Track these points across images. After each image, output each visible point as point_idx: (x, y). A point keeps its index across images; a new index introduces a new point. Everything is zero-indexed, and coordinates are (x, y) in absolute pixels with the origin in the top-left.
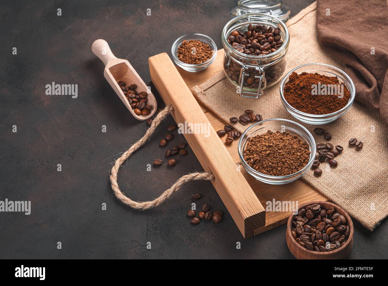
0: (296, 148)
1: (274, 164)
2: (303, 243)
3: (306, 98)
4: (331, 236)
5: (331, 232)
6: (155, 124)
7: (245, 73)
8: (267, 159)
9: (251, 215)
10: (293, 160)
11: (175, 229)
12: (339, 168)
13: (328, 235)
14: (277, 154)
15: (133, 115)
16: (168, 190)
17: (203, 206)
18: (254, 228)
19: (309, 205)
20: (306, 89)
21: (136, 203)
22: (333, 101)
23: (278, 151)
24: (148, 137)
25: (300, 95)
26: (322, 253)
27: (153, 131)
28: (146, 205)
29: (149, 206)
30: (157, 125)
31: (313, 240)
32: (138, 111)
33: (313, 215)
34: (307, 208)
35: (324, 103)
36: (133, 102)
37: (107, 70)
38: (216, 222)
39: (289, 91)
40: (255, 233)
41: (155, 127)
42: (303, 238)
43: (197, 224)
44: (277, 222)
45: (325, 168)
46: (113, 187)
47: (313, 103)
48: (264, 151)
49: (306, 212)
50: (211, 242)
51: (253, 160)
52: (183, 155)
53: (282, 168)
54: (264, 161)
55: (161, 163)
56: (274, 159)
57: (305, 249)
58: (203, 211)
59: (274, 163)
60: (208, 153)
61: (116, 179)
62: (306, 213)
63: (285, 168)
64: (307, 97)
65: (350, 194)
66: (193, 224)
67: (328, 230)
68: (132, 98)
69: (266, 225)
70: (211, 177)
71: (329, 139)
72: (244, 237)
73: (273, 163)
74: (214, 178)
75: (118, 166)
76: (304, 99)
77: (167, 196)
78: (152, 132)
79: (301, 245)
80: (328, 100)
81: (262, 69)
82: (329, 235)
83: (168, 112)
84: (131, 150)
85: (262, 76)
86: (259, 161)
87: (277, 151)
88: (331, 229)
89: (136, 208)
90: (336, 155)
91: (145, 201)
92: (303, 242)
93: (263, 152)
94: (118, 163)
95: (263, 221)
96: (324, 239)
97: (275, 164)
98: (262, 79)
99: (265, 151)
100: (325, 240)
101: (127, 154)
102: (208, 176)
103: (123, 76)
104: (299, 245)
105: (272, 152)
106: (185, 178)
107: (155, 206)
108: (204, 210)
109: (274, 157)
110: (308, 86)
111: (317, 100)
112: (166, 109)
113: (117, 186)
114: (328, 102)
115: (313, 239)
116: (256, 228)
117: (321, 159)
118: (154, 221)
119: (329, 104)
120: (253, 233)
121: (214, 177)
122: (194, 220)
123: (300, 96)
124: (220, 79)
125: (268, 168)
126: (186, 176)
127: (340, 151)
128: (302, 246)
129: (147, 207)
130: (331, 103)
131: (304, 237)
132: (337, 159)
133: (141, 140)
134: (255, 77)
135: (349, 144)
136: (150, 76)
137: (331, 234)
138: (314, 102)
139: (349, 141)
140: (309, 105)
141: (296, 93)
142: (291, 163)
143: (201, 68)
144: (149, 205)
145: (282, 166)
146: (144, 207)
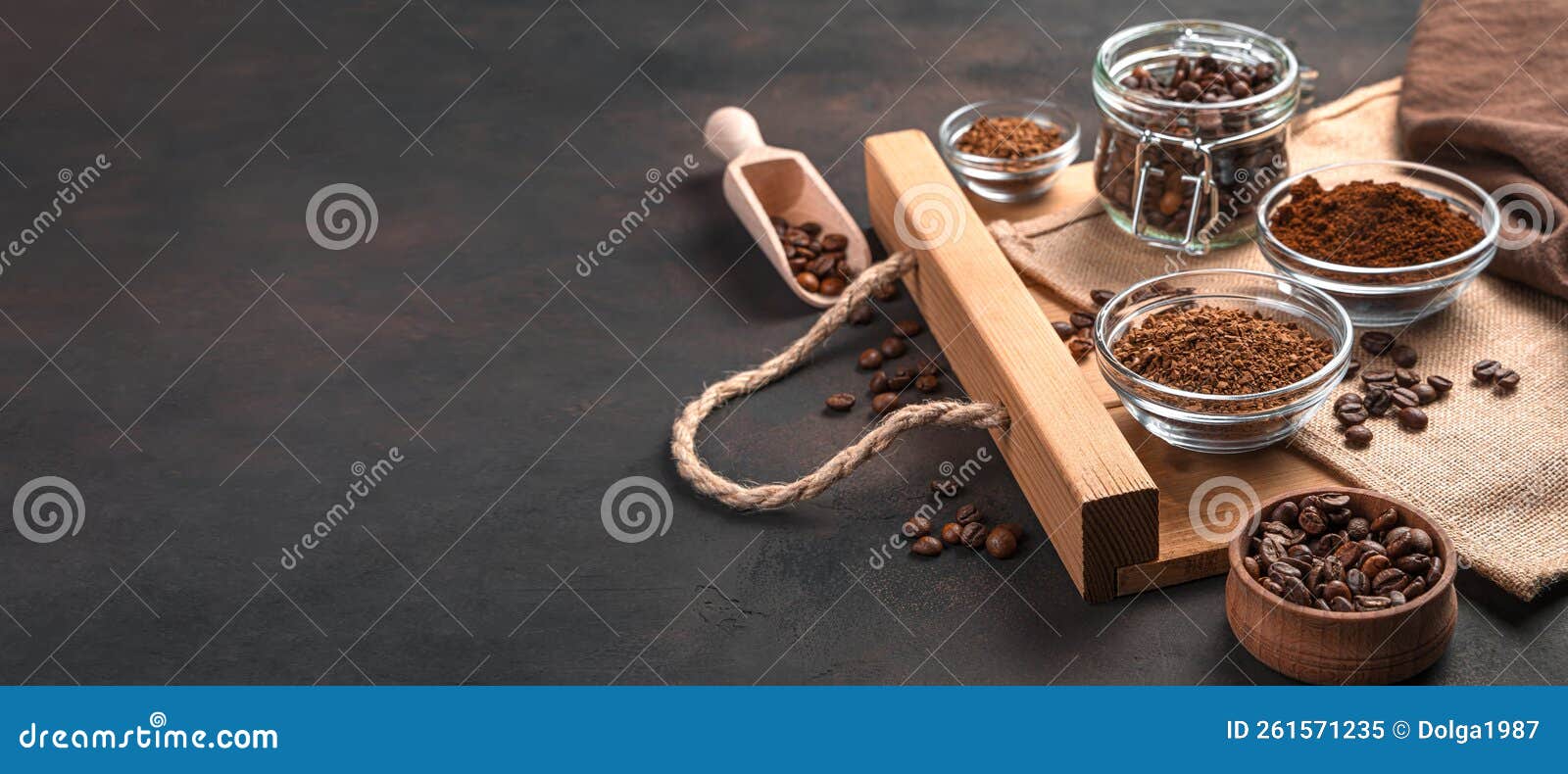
0: (1288, 344)
1: (1208, 371)
2: (1276, 586)
3: (1337, 237)
4: (1378, 579)
5: (1377, 567)
6: (851, 298)
7: (1151, 166)
8: (1185, 355)
9: (1105, 495)
10: (1272, 368)
11: (855, 565)
12: (1429, 432)
13: (1367, 575)
14: (1220, 343)
15: (796, 292)
16: (850, 449)
17: (960, 507)
18: (1120, 562)
19: (1311, 494)
20: (1342, 211)
21: (737, 487)
22: (1425, 243)
23: (1223, 335)
24: (822, 332)
25: (1323, 228)
26: (1338, 615)
27: (840, 318)
28: (770, 494)
29: (780, 497)
30: (854, 300)
31: (1313, 583)
32: (810, 278)
33: (1321, 521)
34: (1303, 503)
35: (1395, 246)
36: (798, 255)
37: (735, 170)
38: (997, 551)
39: (1288, 223)
40: (1123, 584)
41: (849, 306)
42: (1279, 571)
43: (933, 555)
44: (1202, 554)
45: (1383, 432)
46: (676, 447)
47: (1361, 247)
48: (1178, 334)
49: (1300, 511)
50: (968, 605)
51: (1141, 360)
52: (925, 388)
53: (1231, 385)
54: (1177, 360)
55: (849, 402)
56: (1209, 355)
57: (1280, 601)
58: (958, 523)
59: (1207, 367)
60: (996, 345)
61: (694, 430)
62: (1298, 515)
63: (1242, 385)
64: (1342, 234)
65: (1460, 499)
66: (917, 555)
67: (1368, 561)
68: (796, 246)
69: (1161, 559)
70: (997, 417)
71: (1409, 363)
72: (1082, 592)
73: (1202, 367)
74: (1006, 424)
75: (708, 400)
76: (1330, 239)
77: (842, 464)
78: (837, 321)
79: (1272, 590)
80: (1411, 238)
81: (1206, 148)
82: (1371, 578)
83: (898, 267)
84: (769, 368)
85: (1204, 174)
86: (1161, 359)
87: (1220, 335)
88: (1378, 559)
89: (735, 501)
90: (1425, 401)
91: (769, 482)
92: (1278, 583)
93: (1176, 338)
94: (712, 395)
95: (1151, 536)
96: (1353, 584)
97: (1212, 369)
98: (1202, 183)
99: (1183, 332)
100: (1354, 588)
101: (752, 378)
102: (990, 412)
103: (786, 207)
104: (1262, 590)
105: (1203, 336)
106: (911, 411)
107: (802, 498)
108: (962, 519)
109: (1209, 351)
110: (1347, 203)
111: (1375, 239)
112: (893, 261)
113: (691, 446)
114: (1407, 243)
115: (1313, 579)
116: (1127, 565)
117: (1372, 405)
118: (788, 541)
119: (1414, 248)
120: (1116, 582)
121: (1009, 417)
122: (923, 543)
123: (1320, 231)
124: (1081, 214)
125: (1184, 382)
126: (916, 407)
127: (1441, 391)
128: (1274, 593)
129: (773, 499)
130: (1421, 249)
131: (1283, 570)
132: (1431, 412)
133: (800, 343)
134: (1184, 178)
135: (1475, 374)
136: (865, 195)
137: (1378, 572)
138: (1363, 243)
139: (1474, 367)
140: (1346, 255)
141: (1310, 224)
142: (1265, 375)
143: (1027, 174)
144: (781, 493)
145: (1233, 378)
146: (764, 500)
